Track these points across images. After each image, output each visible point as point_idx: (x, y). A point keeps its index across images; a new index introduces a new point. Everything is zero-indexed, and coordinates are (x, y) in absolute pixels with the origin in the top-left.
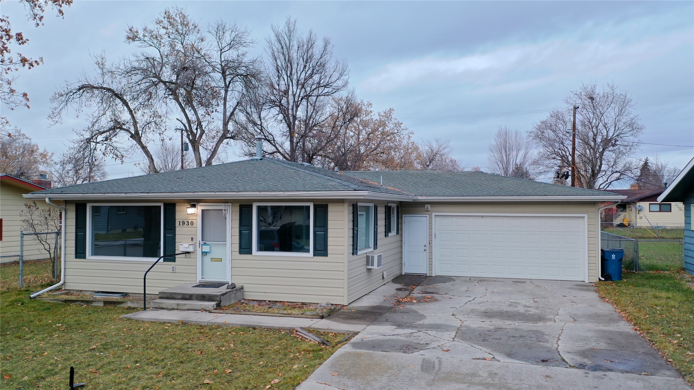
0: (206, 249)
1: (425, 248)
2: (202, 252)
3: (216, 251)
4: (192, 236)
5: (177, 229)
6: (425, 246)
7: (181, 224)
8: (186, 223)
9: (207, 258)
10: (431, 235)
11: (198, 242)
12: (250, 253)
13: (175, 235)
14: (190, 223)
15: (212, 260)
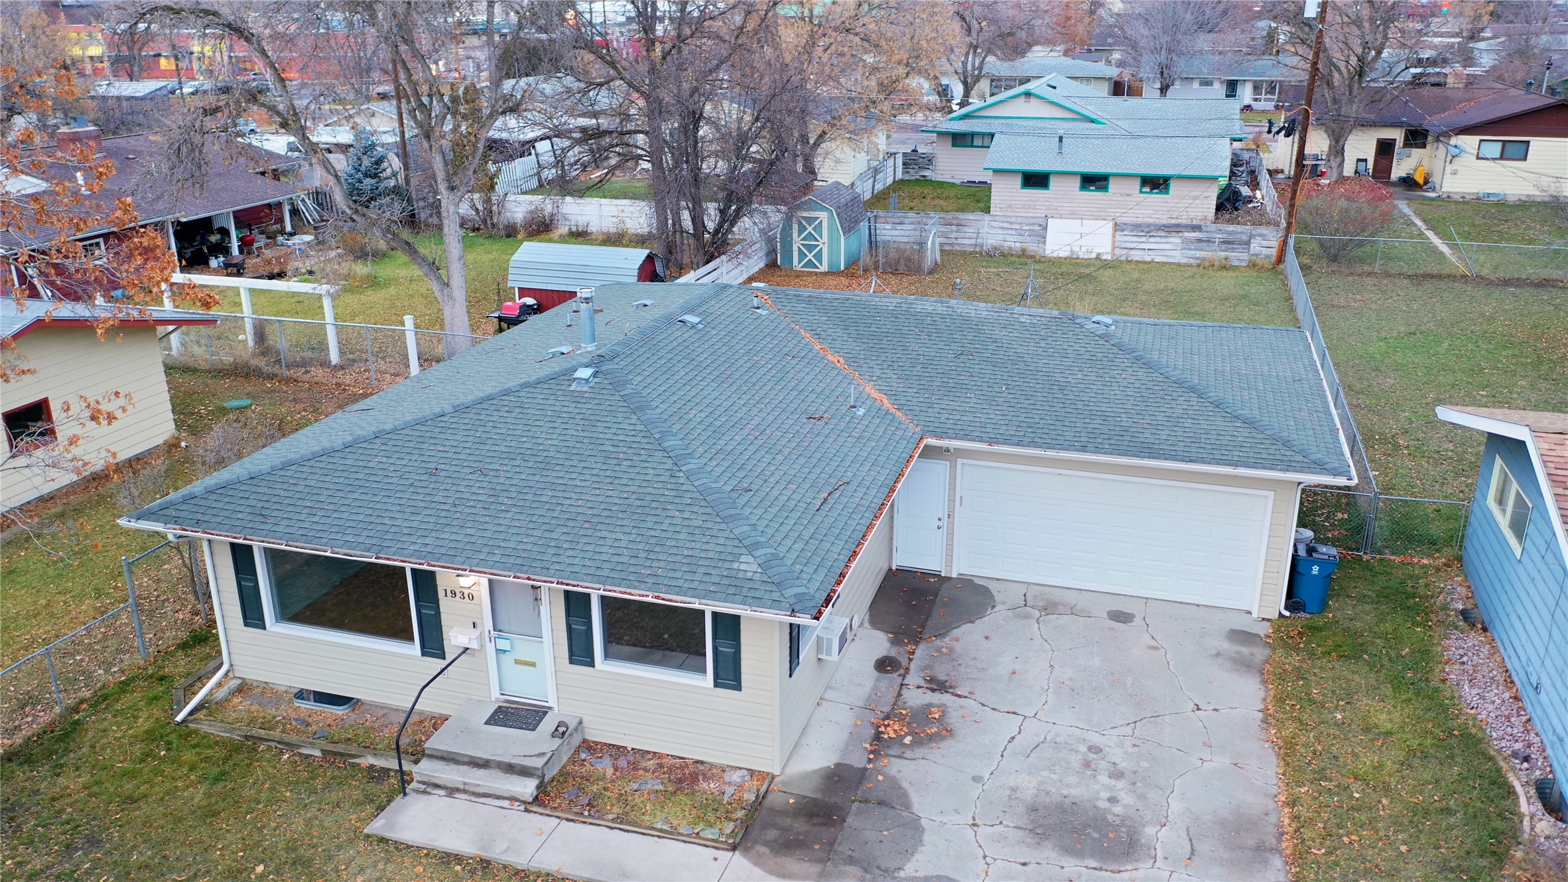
0: (503, 644)
1: (940, 523)
2: (497, 650)
3: (524, 648)
4: (475, 620)
5: (441, 602)
6: (940, 519)
7: (449, 594)
8: (459, 595)
9: (508, 660)
10: (952, 501)
11: (487, 633)
12: (591, 664)
13: (438, 613)
14: (466, 595)
15: (517, 662)
